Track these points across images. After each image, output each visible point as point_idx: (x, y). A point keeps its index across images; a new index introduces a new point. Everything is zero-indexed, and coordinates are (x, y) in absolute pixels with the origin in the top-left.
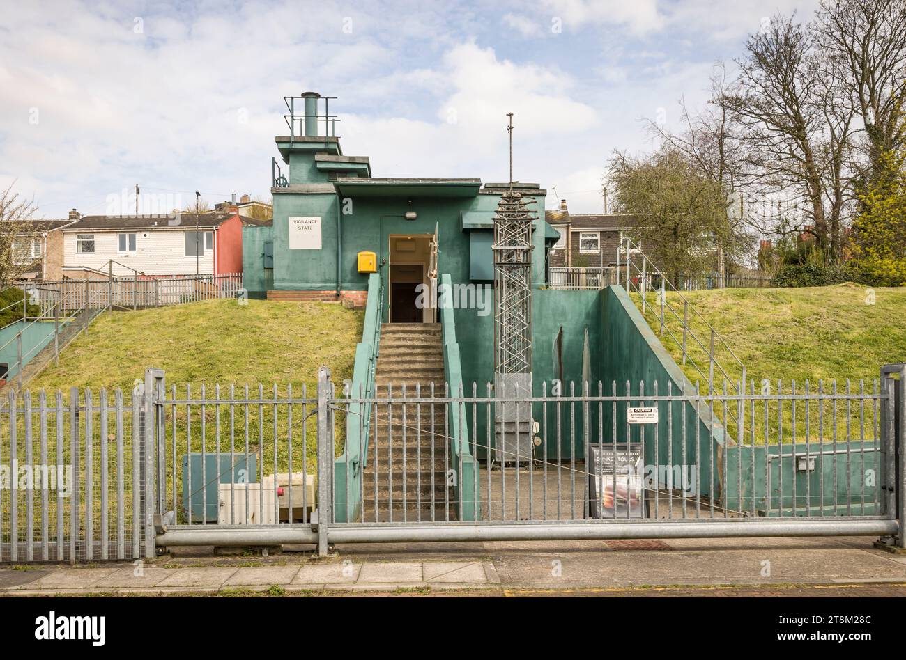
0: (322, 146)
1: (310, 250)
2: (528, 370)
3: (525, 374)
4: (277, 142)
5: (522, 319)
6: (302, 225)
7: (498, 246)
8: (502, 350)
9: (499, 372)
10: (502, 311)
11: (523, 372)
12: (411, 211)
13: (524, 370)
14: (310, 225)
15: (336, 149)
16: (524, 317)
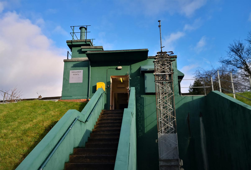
0: (84, 43)
1: (77, 83)
2: (175, 132)
3: (173, 134)
4: (67, 42)
5: (170, 106)
6: (75, 73)
7: (156, 73)
8: (161, 122)
9: (160, 133)
10: (160, 103)
11: (172, 133)
12: (119, 66)
13: (172, 132)
14: (78, 73)
15: (90, 44)
16: (171, 106)
